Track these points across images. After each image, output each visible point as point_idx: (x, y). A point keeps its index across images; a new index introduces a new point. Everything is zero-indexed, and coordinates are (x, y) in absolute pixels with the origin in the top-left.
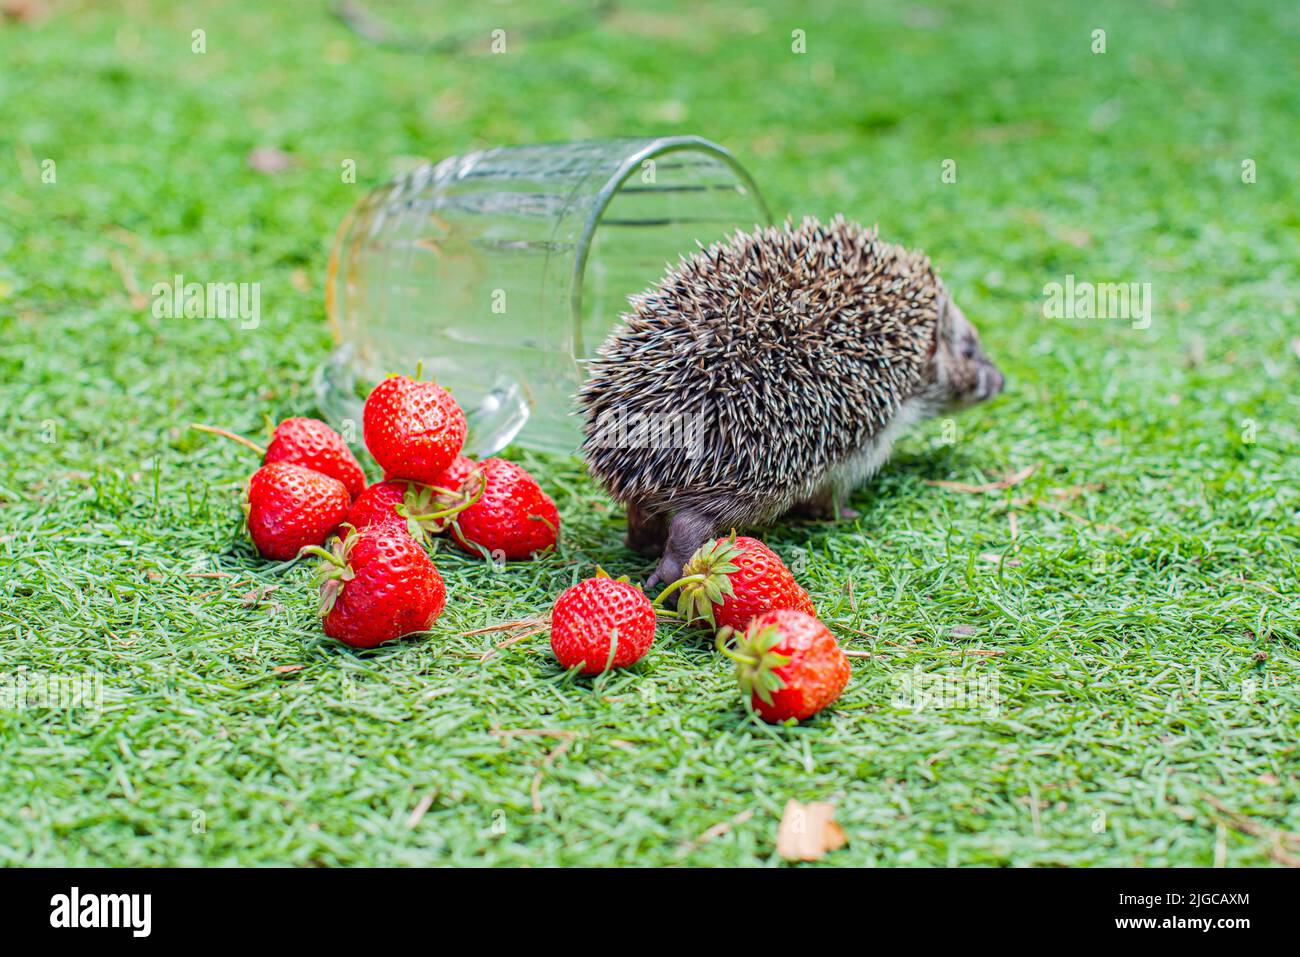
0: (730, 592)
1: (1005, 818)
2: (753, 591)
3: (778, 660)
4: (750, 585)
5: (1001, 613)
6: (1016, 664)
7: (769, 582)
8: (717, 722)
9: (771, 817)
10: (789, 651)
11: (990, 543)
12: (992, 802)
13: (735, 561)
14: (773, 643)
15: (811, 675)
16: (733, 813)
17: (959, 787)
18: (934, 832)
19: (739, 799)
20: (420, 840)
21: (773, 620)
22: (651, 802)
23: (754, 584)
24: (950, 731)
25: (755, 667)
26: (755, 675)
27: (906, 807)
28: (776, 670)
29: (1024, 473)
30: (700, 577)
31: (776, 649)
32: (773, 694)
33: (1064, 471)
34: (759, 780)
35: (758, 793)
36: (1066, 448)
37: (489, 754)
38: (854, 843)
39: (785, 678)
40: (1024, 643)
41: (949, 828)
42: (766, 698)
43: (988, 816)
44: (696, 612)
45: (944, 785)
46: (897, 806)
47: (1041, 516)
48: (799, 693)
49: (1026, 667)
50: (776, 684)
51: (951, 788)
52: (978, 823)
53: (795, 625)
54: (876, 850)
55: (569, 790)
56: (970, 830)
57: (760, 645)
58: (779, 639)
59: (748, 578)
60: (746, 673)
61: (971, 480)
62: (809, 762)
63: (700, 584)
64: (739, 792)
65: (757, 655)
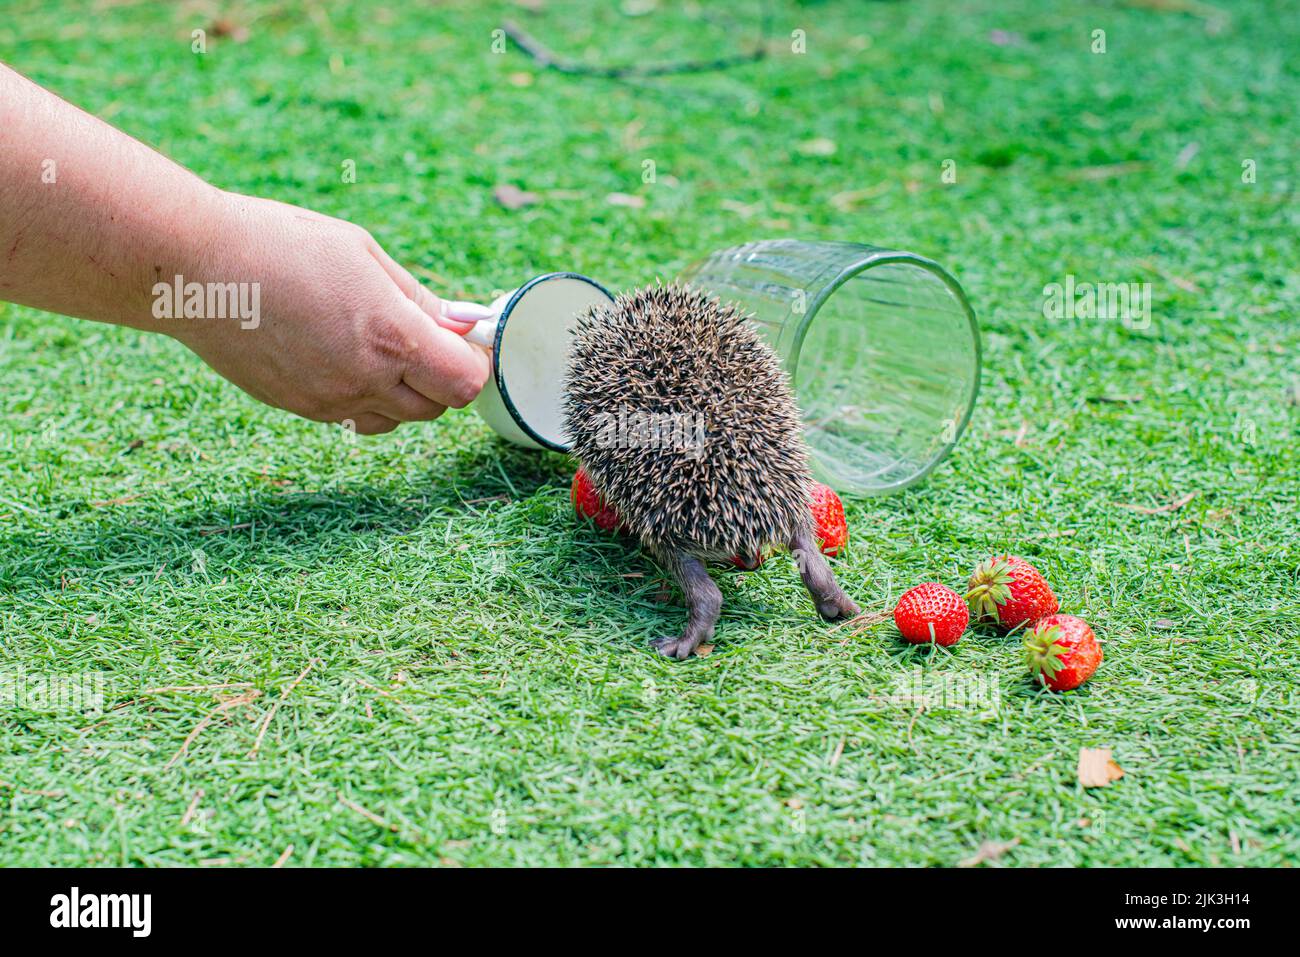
0: (1010, 597)
1: (1219, 760)
2: (1026, 595)
3: (1061, 650)
4: (1022, 591)
5: (1191, 610)
6: (1205, 649)
7: (1035, 588)
8: (1015, 691)
9: (1067, 758)
10: (1068, 644)
11: (1170, 555)
12: (1209, 749)
13: (1011, 574)
14: (1057, 638)
15: (1082, 660)
16: (1041, 755)
17: (1186, 738)
18: (1176, 769)
19: (1043, 744)
20: (842, 772)
21: (1055, 622)
22: (989, 747)
23: (1027, 590)
24: (1173, 699)
25: (1043, 654)
26: (1044, 659)
27: (1156, 752)
28: (1059, 657)
29: (1186, 498)
30: (985, 587)
31: (1058, 642)
32: (1056, 673)
33: (1212, 496)
34: (1053, 732)
35: (1055, 741)
36: (1213, 478)
37: (871, 711)
38: (1126, 776)
39: (1066, 662)
40: (1208, 634)
41: (1186, 766)
42: (1052, 675)
43: (1209, 759)
44: (984, 611)
45: (1177, 737)
46: (1149, 751)
47: (1202, 532)
48: (1073, 672)
49: (1214, 652)
50: (1060, 666)
51: (1181, 739)
52: (1204, 764)
53: (1069, 625)
54: (1140, 781)
55: (929, 738)
56: (1198, 768)
57: (1047, 639)
58: (1061, 635)
59: (1022, 586)
60: (1036, 657)
61: (1147, 503)
62: (1083, 719)
63: (985, 592)
64: (1042, 740)
65: (1044, 645)
